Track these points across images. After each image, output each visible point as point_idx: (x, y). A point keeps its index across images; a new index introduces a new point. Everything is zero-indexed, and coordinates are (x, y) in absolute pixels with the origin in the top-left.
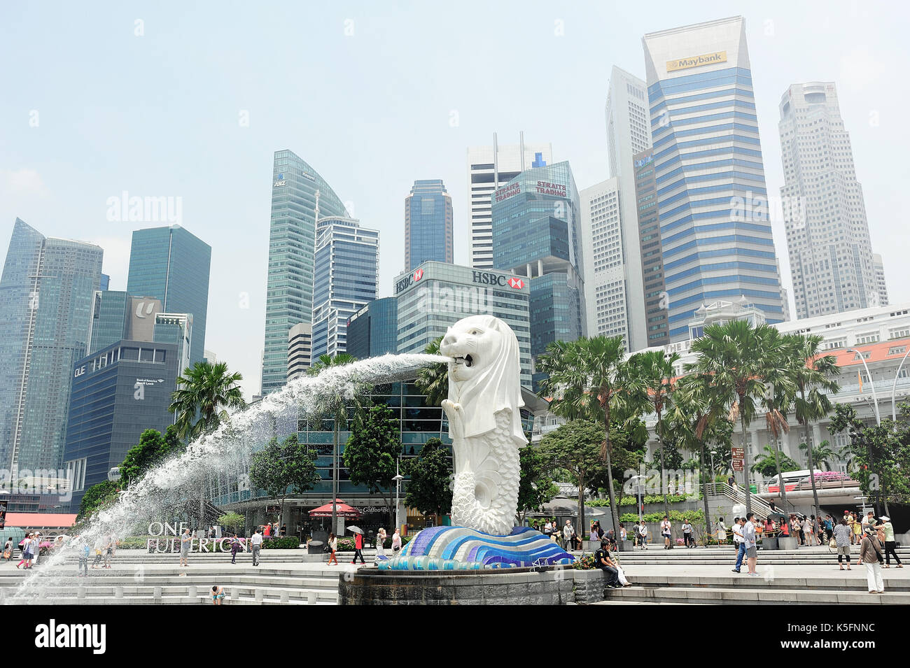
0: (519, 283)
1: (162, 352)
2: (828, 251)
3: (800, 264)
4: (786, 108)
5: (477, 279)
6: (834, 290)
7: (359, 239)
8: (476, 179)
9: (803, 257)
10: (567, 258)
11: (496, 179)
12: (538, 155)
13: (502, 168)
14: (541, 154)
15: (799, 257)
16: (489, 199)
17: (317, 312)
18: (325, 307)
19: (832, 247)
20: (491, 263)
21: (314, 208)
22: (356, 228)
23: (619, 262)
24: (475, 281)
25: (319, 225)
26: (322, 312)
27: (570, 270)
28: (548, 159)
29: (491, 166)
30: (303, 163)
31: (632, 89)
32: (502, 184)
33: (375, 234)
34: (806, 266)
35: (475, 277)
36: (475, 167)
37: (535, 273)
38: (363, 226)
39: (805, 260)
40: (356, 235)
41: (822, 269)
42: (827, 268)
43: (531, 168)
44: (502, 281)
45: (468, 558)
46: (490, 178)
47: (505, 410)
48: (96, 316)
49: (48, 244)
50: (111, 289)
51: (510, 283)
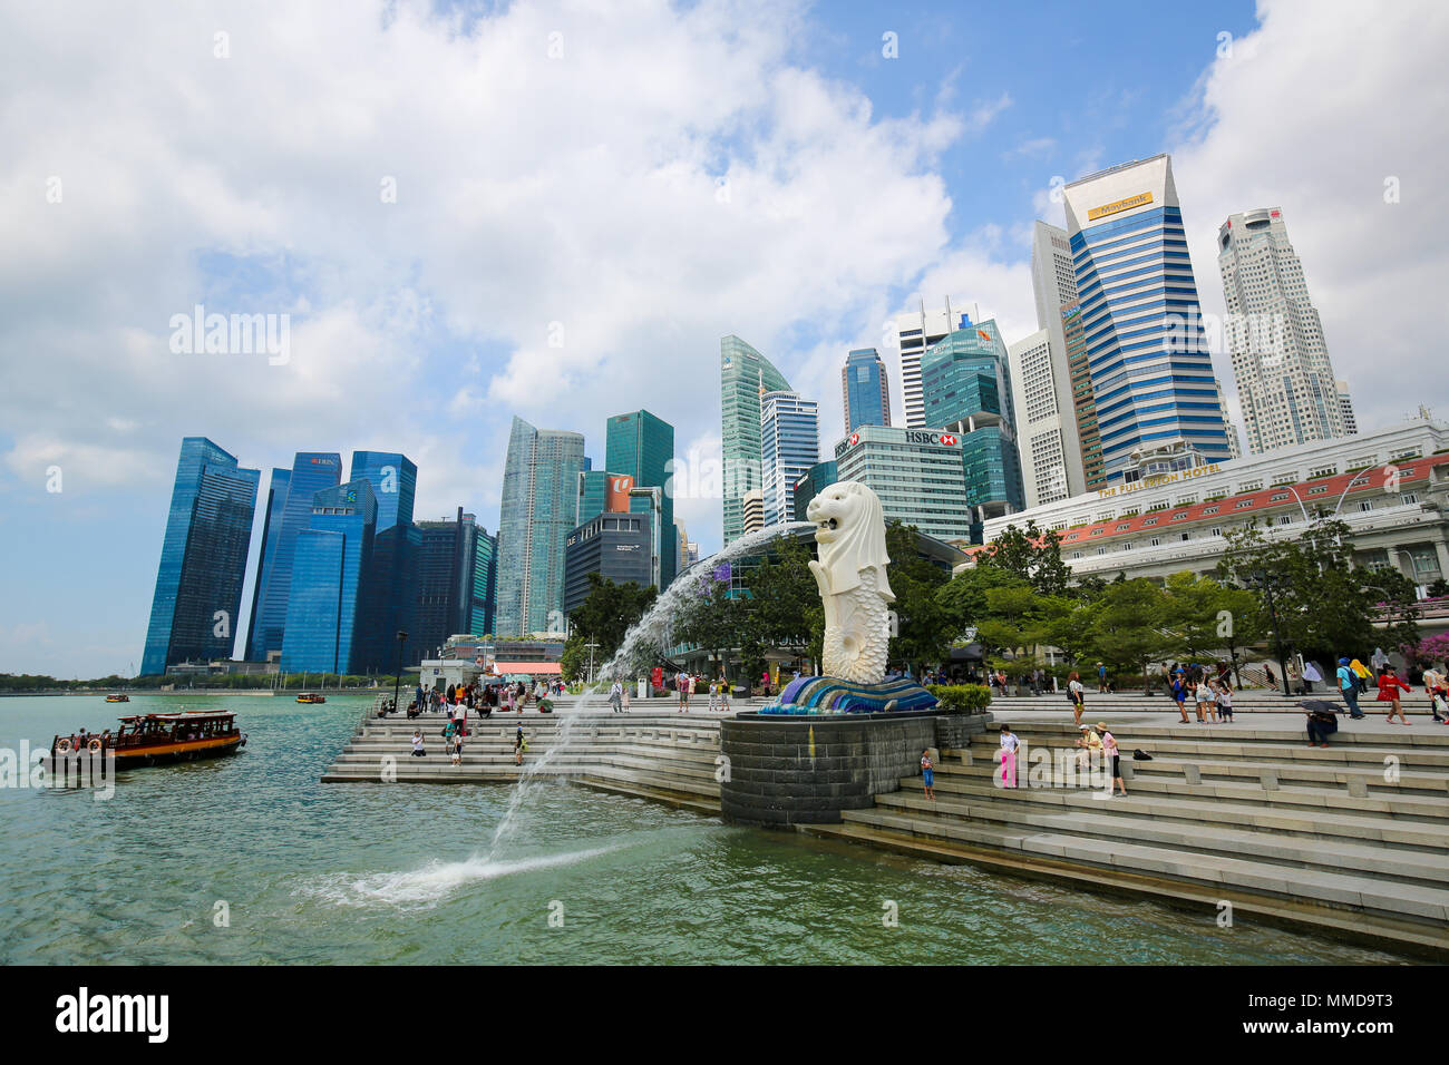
0: (951, 440)
1: (637, 522)
2: (1282, 382)
3: (1251, 398)
4: (1226, 240)
5: (911, 439)
6: (1291, 423)
7: (798, 410)
8: (905, 345)
9: (1253, 392)
10: (998, 412)
11: (924, 341)
12: (964, 317)
13: (930, 332)
14: (966, 315)
15: (1250, 392)
16: (918, 363)
17: (766, 479)
18: (772, 474)
19: (1286, 378)
20: (924, 423)
21: (758, 385)
22: (796, 401)
23: (1053, 412)
24: (908, 440)
25: (763, 401)
27: (1001, 423)
28: (972, 319)
29: (919, 332)
30: (747, 346)
31: (1056, 242)
32: (930, 347)
33: (815, 404)
34: (1257, 400)
35: (908, 436)
36: (903, 334)
37: (967, 429)
38: (804, 398)
39: (1256, 394)
40: (797, 407)
41: (1276, 402)
42: (1282, 400)
43: (957, 329)
44: (934, 439)
45: (832, 706)
46: (918, 343)
47: (870, 568)
48: (582, 494)
49: (540, 435)
50: (593, 470)
51: (942, 440)
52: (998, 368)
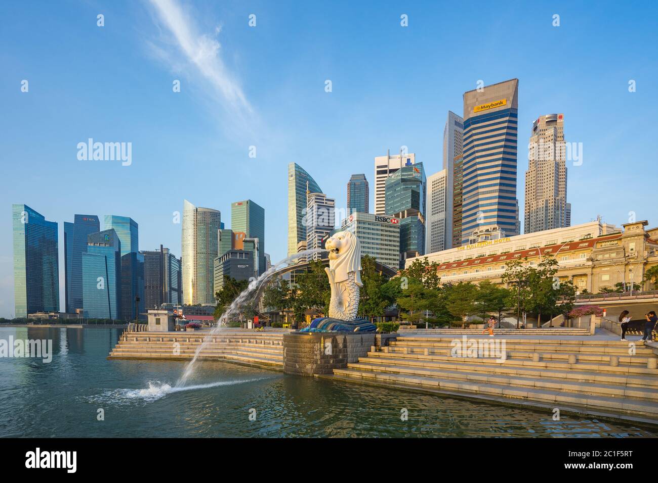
0: (396, 221)
1: (247, 253)
2: (544, 203)
3: (529, 209)
4: (535, 129)
5: (377, 220)
6: (544, 221)
7: (326, 203)
8: (379, 173)
9: (531, 206)
10: (418, 209)
11: (388, 172)
12: (409, 160)
13: (391, 168)
14: (410, 159)
16: (384, 182)
17: (309, 236)
18: (312, 234)
19: (547, 200)
20: (384, 212)
21: (306, 189)
22: (325, 198)
23: (443, 211)
24: (376, 220)
25: (308, 198)
26: (311, 236)
27: (419, 214)
28: (413, 162)
29: (386, 166)
30: (301, 169)
31: (457, 123)
32: (390, 175)
33: (333, 201)
34: (532, 210)
35: (376, 219)
36: (378, 167)
37: (403, 217)
38: (328, 197)
40: (325, 202)
41: (540, 211)
42: (543, 210)
43: (404, 166)
44: (388, 220)
46: (385, 172)
47: (353, 272)
48: (220, 240)
49: (198, 210)
50: (225, 228)
51: (392, 221)
52: (421, 187)
